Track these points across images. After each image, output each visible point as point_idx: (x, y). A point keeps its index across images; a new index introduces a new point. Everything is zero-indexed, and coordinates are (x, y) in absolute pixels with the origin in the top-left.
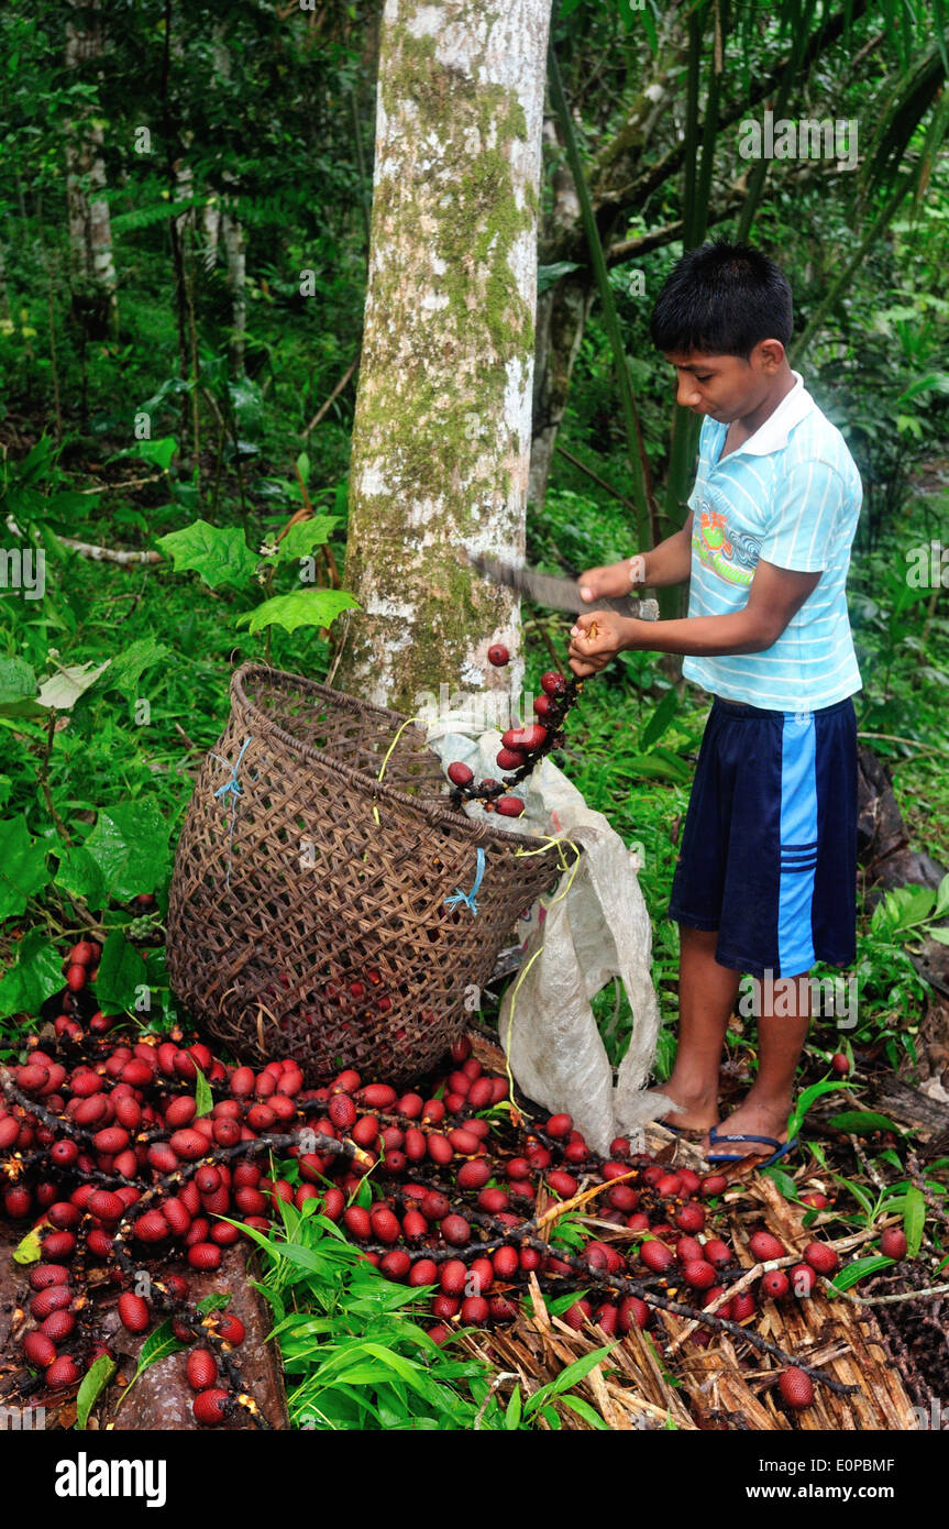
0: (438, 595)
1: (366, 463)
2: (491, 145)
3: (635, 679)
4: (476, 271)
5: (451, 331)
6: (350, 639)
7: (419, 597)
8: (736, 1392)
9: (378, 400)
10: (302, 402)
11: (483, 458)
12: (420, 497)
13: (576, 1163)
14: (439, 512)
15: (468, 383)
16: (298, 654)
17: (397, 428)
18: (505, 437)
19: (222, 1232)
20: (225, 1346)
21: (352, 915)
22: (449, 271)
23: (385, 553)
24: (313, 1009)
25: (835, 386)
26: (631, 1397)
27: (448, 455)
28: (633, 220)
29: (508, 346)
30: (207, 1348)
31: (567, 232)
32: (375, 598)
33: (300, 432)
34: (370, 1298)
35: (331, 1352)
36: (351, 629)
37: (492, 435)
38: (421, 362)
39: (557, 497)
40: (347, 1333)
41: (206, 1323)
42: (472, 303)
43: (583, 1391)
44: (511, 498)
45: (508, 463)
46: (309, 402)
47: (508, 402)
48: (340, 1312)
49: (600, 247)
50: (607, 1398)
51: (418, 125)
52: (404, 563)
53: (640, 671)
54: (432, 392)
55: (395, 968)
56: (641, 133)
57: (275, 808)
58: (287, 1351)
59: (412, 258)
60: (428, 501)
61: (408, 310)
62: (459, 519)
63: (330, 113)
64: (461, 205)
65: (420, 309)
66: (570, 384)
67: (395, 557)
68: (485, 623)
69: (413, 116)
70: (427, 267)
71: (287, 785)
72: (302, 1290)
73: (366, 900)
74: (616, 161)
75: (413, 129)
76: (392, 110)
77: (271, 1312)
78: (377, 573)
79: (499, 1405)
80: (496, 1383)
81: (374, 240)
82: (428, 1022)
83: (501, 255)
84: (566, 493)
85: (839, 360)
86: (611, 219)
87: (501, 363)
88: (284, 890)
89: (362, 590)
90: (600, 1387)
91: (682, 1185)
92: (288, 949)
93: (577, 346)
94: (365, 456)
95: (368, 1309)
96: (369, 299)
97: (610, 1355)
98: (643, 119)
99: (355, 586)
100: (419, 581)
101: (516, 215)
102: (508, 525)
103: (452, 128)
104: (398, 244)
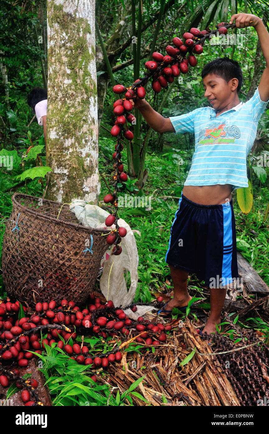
0: (75, 166)
1: (51, 129)
2: (81, 35)
3: (129, 189)
4: (79, 72)
5: (73, 90)
6: (50, 181)
7: (69, 167)
8: (181, 386)
9: (53, 111)
10: (27, 117)
11: (85, 126)
12: (67, 138)
13: (129, 326)
14: (73, 142)
15: (79, 104)
16: (33, 188)
17: (59, 119)
18: (91, 119)
19: (28, 355)
20: (32, 388)
21: (57, 260)
22: (71, 72)
23: (58, 155)
24: (49, 289)
25: (177, 104)
26: (151, 390)
27: (75, 126)
28: (118, 60)
29: (90, 93)
30: (27, 389)
31: (100, 63)
32: (56, 168)
33: (27, 125)
34: (74, 370)
35: (64, 387)
36: (50, 178)
37: (87, 119)
38: (65, 99)
39: (102, 139)
40: (68, 381)
41: (26, 382)
42: (78, 81)
43: (138, 390)
44: (93, 137)
45: (92, 127)
46: (29, 117)
47: (91, 109)
48: (64, 375)
49: (110, 67)
50: (145, 391)
51: (59, 30)
52: (64, 158)
53: (130, 187)
54: (69, 108)
55: (71, 273)
56: (119, 34)
57: (30, 232)
58: (50, 388)
59: (60, 69)
60: (70, 139)
61: (60, 84)
62: (79, 144)
63: (29, 34)
64: (74, 53)
65: (64, 84)
66: (104, 107)
67: (61, 156)
68: (89, 173)
69: (58, 28)
70: (65, 71)
71: (33, 225)
72: (53, 370)
73: (60, 254)
74: (113, 43)
75: (58, 32)
76: (51, 27)
77: (45, 377)
78: (56, 161)
79: (114, 397)
80: (112, 390)
81: (49, 64)
82: (83, 288)
83: (86, 67)
84: (104, 138)
85: (178, 96)
86: (112, 59)
87: (88, 98)
88: (36, 255)
89: (52, 166)
90: (142, 388)
91: (159, 329)
92: (39, 273)
93: (105, 96)
94: (50, 127)
95: (73, 373)
96: (49, 82)
97: (144, 379)
98: (119, 30)
99: (50, 165)
100: (69, 162)
101: (89, 55)
102: (93, 145)
103: (69, 31)
104: (56, 65)
